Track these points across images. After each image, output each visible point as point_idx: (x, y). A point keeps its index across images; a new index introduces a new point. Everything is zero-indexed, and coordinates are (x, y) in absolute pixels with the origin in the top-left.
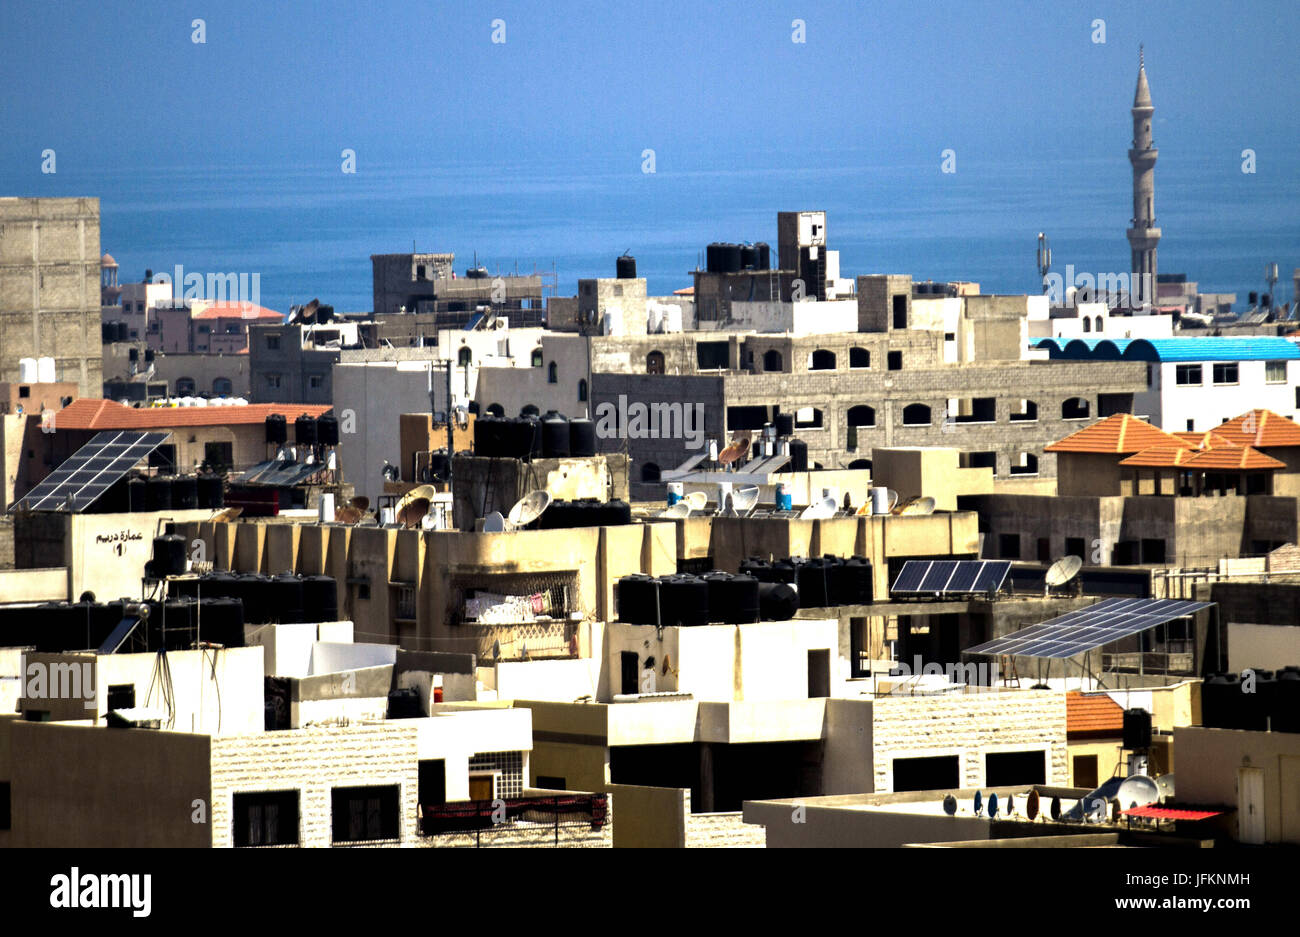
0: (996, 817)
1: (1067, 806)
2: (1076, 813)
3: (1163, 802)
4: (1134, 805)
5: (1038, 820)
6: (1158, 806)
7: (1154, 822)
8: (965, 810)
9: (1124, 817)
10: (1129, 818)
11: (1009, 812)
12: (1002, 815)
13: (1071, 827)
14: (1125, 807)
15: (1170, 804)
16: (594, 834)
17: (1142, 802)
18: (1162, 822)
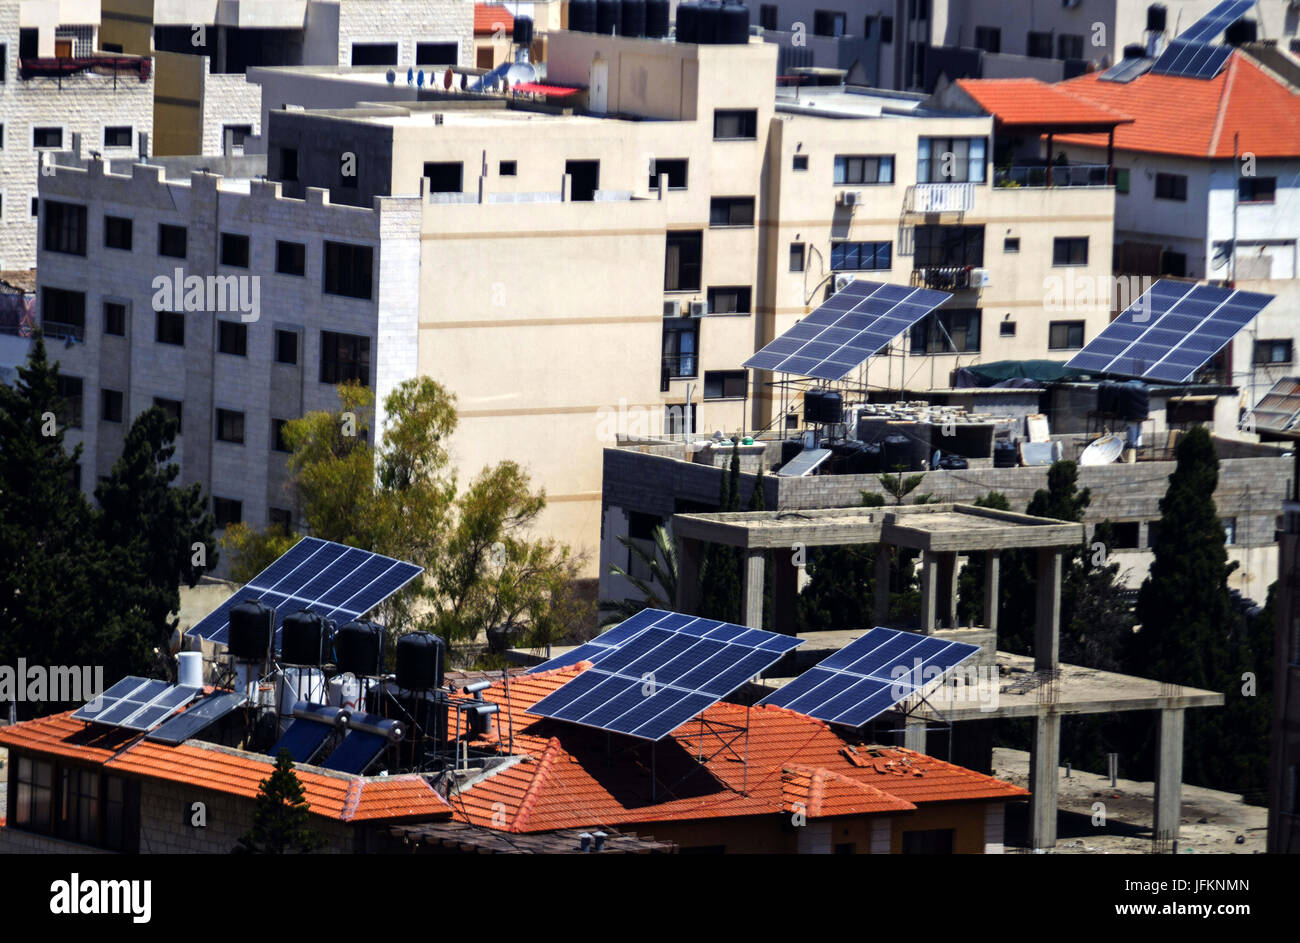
0: (422, 86)
1: (472, 81)
2: (478, 86)
3: (538, 81)
4: (518, 83)
5: (451, 89)
6: (535, 83)
7: (531, 95)
8: (401, 80)
9: (511, 90)
10: (514, 91)
11: (432, 83)
12: (427, 85)
13: (475, 96)
14: (512, 83)
15: (543, 83)
16: (142, 85)
17: (524, 81)
18: (537, 95)
